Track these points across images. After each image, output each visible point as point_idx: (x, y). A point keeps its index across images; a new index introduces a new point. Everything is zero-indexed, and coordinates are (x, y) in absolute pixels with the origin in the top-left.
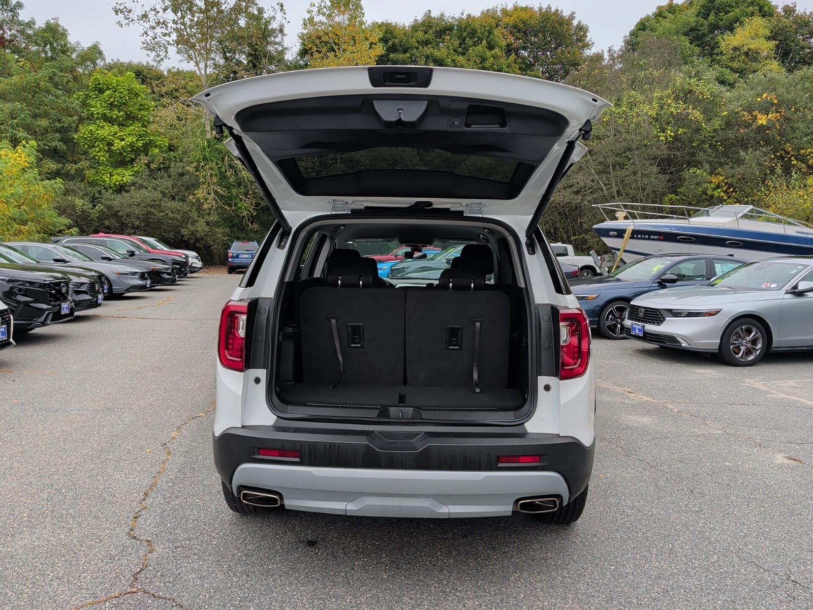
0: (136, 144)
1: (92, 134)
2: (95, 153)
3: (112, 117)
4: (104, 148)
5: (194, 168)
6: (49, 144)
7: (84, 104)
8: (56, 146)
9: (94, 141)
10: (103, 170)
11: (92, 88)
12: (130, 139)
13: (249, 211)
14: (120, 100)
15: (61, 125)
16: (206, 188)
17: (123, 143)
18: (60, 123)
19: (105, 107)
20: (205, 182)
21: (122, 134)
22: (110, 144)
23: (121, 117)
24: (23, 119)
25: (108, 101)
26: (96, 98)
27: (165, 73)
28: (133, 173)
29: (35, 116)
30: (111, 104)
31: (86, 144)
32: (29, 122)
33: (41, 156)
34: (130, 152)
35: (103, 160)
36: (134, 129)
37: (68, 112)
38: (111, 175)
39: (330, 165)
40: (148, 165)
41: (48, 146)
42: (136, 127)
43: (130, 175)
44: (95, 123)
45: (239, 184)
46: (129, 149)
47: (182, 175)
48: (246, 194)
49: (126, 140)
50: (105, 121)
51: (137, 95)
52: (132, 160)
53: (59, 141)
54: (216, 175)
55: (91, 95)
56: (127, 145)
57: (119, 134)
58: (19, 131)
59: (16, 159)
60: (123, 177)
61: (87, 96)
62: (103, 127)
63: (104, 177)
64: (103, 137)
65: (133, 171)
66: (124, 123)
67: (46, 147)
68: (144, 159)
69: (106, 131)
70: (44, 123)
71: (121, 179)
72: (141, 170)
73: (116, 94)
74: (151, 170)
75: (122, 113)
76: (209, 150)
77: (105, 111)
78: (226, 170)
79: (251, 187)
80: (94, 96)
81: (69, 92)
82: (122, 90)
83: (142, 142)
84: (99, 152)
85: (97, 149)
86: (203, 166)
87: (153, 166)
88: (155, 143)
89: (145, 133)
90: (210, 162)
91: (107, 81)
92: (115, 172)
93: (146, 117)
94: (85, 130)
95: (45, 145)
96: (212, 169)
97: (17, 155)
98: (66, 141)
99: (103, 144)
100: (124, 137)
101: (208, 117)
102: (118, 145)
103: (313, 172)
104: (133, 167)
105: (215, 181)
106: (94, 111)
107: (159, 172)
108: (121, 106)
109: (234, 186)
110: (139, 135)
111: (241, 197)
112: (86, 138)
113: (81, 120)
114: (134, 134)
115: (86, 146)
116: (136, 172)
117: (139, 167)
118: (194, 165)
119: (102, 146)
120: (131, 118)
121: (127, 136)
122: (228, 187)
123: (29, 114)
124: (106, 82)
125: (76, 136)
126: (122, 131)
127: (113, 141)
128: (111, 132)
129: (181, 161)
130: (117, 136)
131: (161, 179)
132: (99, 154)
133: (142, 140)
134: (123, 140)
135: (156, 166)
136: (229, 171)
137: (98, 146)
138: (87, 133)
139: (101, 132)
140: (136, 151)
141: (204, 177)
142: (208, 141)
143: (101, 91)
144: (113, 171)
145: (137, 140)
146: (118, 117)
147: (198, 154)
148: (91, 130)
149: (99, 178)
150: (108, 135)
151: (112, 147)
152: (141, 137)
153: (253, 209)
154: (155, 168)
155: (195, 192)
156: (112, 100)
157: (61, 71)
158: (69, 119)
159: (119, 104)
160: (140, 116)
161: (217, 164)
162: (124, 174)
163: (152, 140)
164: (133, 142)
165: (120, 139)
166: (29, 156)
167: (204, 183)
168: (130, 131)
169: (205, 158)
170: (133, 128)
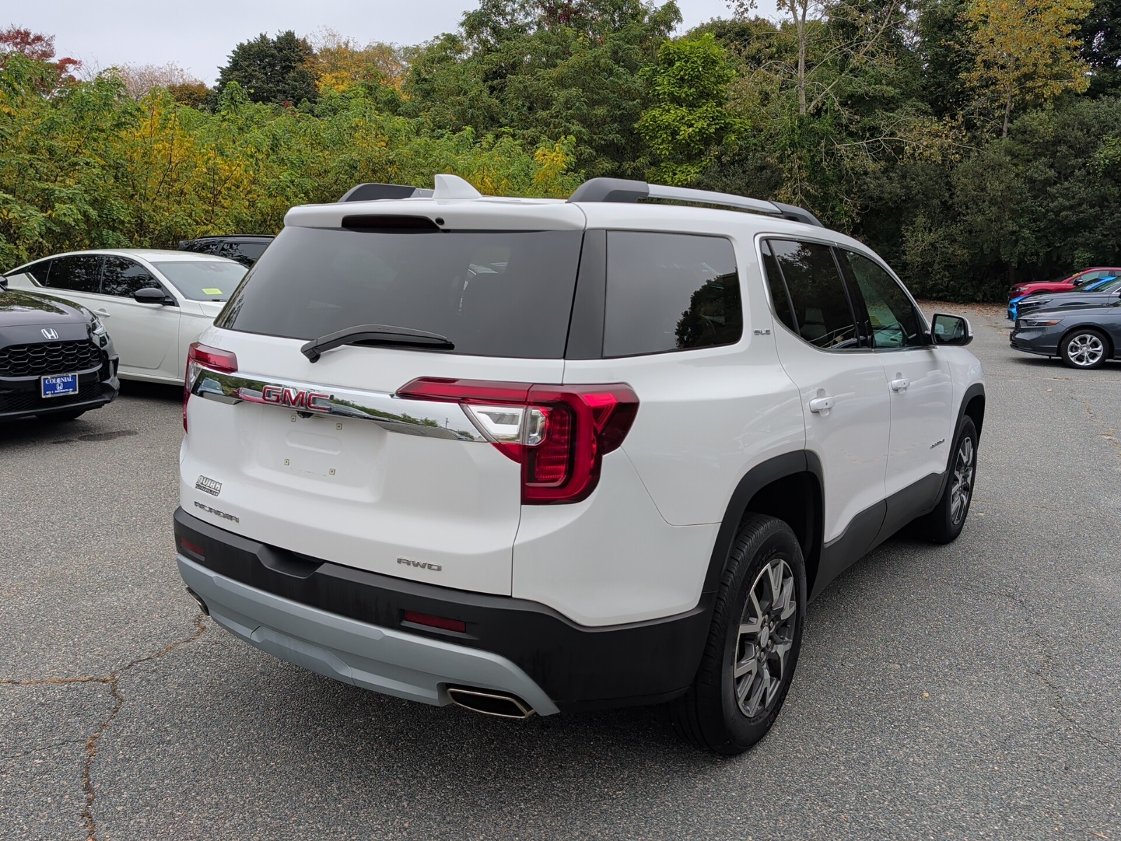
0: (707, 130)
1: (655, 122)
2: (656, 146)
3: (680, 96)
4: (667, 138)
5: (777, 158)
6: (605, 138)
7: (650, 82)
8: (613, 139)
9: (657, 129)
10: (665, 167)
11: (662, 60)
12: (700, 124)
13: (850, 216)
14: (692, 73)
15: (621, 112)
16: (791, 186)
17: (691, 129)
18: (620, 110)
19: (672, 84)
20: (791, 177)
21: (691, 117)
22: (675, 133)
23: (692, 94)
24: (578, 108)
25: (677, 75)
26: (664, 73)
28: (701, 169)
29: (593, 103)
30: (682, 79)
31: (647, 134)
32: (585, 111)
33: (594, 153)
34: (699, 141)
35: (665, 154)
36: (707, 110)
37: (629, 94)
38: (675, 174)
39: (987, 142)
40: (718, 158)
41: (605, 140)
42: (709, 107)
43: (696, 173)
44: (659, 107)
45: (841, 178)
46: (698, 138)
47: (762, 168)
48: (848, 193)
49: (695, 126)
50: (672, 102)
51: (714, 62)
52: (701, 153)
53: (617, 133)
54: (806, 167)
55: (658, 69)
56: (695, 132)
57: (686, 119)
58: (573, 124)
59: (553, 160)
60: (687, 175)
61: (655, 72)
62: (668, 111)
63: (665, 176)
64: (667, 124)
65: (700, 167)
66: (695, 102)
67: (603, 142)
68: (715, 150)
69: (671, 115)
70: (601, 111)
71: (684, 178)
72: (709, 164)
73: (688, 65)
74: (722, 165)
75: (693, 90)
76: (799, 132)
77: (673, 89)
78: (821, 160)
79: (856, 183)
80: (662, 71)
81: (633, 69)
82: (695, 59)
83: (714, 126)
84: (661, 144)
85: (660, 141)
86: (789, 156)
87: (725, 159)
88: (731, 127)
89: (719, 115)
90: (799, 149)
91: (678, 49)
92: (679, 169)
93: (723, 92)
94: (647, 116)
95: (602, 139)
96: (800, 158)
97: (555, 154)
98: (628, 132)
99: (666, 133)
100: (693, 122)
101: (803, 86)
102: (685, 132)
103: (957, 153)
104: (702, 161)
105: (804, 176)
106: (661, 90)
107: (732, 167)
108: (693, 80)
109: (833, 181)
110: (712, 117)
111: (841, 196)
112: (647, 126)
113: (645, 105)
114: (706, 116)
115: (647, 138)
116: (704, 168)
117: (708, 161)
118: (777, 155)
119: (665, 136)
120: (705, 95)
121: (696, 121)
122: (824, 184)
123: (584, 102)
124: (677, 51)
125: (636, 126)
126: (691, 114)
127: (679, 128)
128: (678, 116)
129: (763, 149)
130: (683, 121)
131: (733, 175)
132: (661, 147)
133: (715, 124)
134: (691, 126)
135: (729, 159)
136: (826, 160)
137: (661, 136)
138: (649, 120)
139: (665, 117)
140: (706, 140)
141: (790, 170)
142: (801, 119)
143: (671, 63)
144: (677, 168)
145: (708, 125)
146: (687, 95)
147: (784, 139)
148: (654, 115)
149: (659, 178)
150: (673, 121)
151: (678, 137)
152: (714, 120)
153: (858, 214)
154: (728, 161)
155: (776, 192)
156: (682, 73)
157: (628, 43)
158: (631, 103)
159: (690, 78)
160: (715, 92)
161: (809, 151)
162: (689, 171)
163: (729, 123)
164: (704, 128)
165: (687, 124)
166: (568, 155)
167: (789, 179)
168: (700, 113)
169: (792, 145)
170: (705, 108)
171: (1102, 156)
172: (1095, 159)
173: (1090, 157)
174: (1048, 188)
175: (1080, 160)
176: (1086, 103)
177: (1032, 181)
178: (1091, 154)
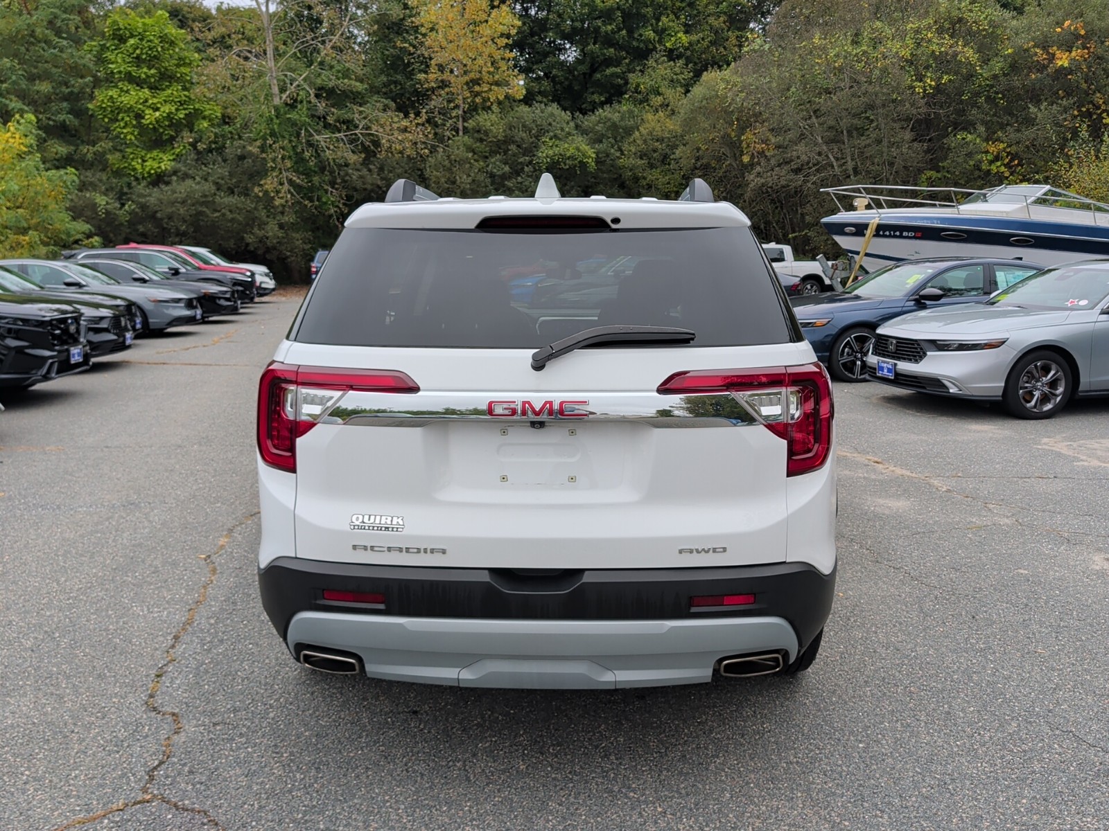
0: (176, 115)
1: (113, 103)
2: (119, 130)
3: (139, 77)
4: (131, 122)
5: (258, 147)
6: (53, 118)
7: (101, 60)
8: (64, 121)
9: (116, 112)
10: (132, 153)
11: (110, 35)
12: (167, 109)
13: (337, 206)
14: (150, 52)
15: (69, 90)
16: (277, 176)
17: (157, 114)
18: (67, 87)
19: (129, 63)
20: (276, 168)
21: (155, 101)
22: (139, 116)
23: (153, 76)
24: (14, 83)
25: (133, 54)
26: (115, 49)
27: (214, 12)
28: (174, 157)
29: (32, 78)
30: (138, 58)
31: (105, 116)
32: (24, 87)
33: (44, 135)
34: (169, 126)
35: (131, 139)
36: (172, 94)
37: (78, 71)
38: (144, 161)
39: (449, 138)
40: (194, 145)
41: (53, 121)
42: (174, 91)
43: (170, 160)
44: (116, 86)
45: (323, 169)
46: (167, 123)
47: (242, 158)
48: (333, 184)
49: (162, 110)
50: (130, 83)
51: (172, 43)
52: (172, 139)
53: (67, 114)
54: (290, 157)
55: (108, 45)
56: (163, 117)
57: (150, 102)
58: (11, 101)
59: (7, 141)
60: (160, 163)
61: (103, 48)
62: (127, 92)
63: (133, 163)
64: (129, 106)
65: (173, 154)
66: (157, 85)
67: (51, 123)
68: (188, 137)
69: (132, 97)
70: (44, 87)
71: (157, 165)
72: (184, 152)
73: (144, 42)
74: (199, 153)
75: (153, 71)
76: (278, 121)
77: (129, 69)
78: (303, 150)
79: (339, 173)
80: (113, 47)
81: (78, 42)
82: (152, 38)
83: (183, 112)
84: (124, 127)
85: (122, 124)
86: (270, 146)
87: (200, 146)
88: (202, 113)
89: (187, 99)
90: (280, 139)
91: (129, 25)
92: (149, 156)
93: (187, 75)
94: (103, 96)
95: (49, 119)
96: (283, 148)
97: (9, 134)
98: (79, 113)
99: (128, 116)
100: (159, 105)
101: (274, 74)
102: (150, 117)
103: (425, 148)
104: (173, 148)
105: (289, 166)
106: (115, 68)
107: (210, 155)
108: (153, 60)
109: (315, 172)
110: (179, 102)
111: (326, 187)
112: (105, 108)
113: (97, 83)
114: (173, 101)
115: (106, 120)
116: (177, 155)
117: (182, 148)
118: (258, 143)
119: (128, 119)
120: (167, 77)
121: (162, 104)
122: (308, 174)
123: (23, 75)
124: (129, 27)
125: (90, 106)
126: (154, 97)
127: (143, 111)
128: (140, 98)
129: (240, 138)
130: (148, 104)
131: (214, 164)
132: (125, 131)
133: (185, 109)
134: (157, 109)
135: (205, 147)
136: (308, 151)
137: (123, 119)
138: (106, 101)
139: (125, 99)
140: (176, 126)
141: (274, 160)
142: (277, 109)
143: (123, 40)
144: (146, 154)
145: (177, 110)
146: (148, 76)
147: (263, 128)
148: (111, 97)
149: (126, 165)
150: (136, 103)
151: (143, 121)
152: (181, 105)
153: (344, 204)
154: (204, 149)
155: (262, 182)
156: (138, 52)
157: (65, 12)
158: (80, 80)
159: (148, 58)
160: (179, 75)
161: (290, 141)
162: (161, 158)
163: (198, 109)
164: (172, 113)
165: (153, 108)
166: (26, 136)
167: (273, 169)
168: (166, 97)
169: (273, 134)
170: (170, 92)
171: (544, 155)
172: (539, 158)
173: (534, 155)
174: (506, 183)
175: (527, 158)
176: (524, 109)
177: (492, 176)
178: (535, 153)
